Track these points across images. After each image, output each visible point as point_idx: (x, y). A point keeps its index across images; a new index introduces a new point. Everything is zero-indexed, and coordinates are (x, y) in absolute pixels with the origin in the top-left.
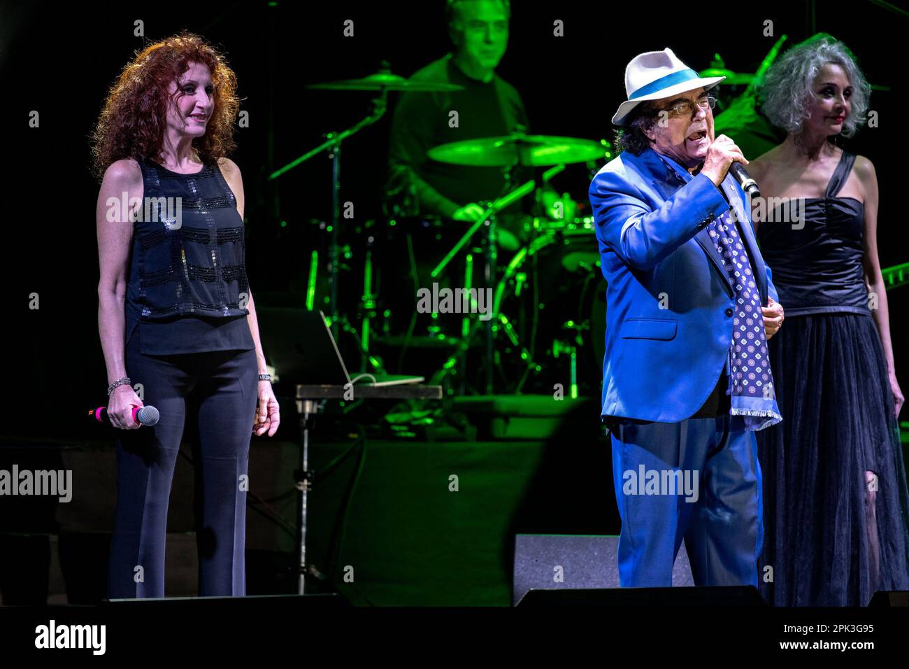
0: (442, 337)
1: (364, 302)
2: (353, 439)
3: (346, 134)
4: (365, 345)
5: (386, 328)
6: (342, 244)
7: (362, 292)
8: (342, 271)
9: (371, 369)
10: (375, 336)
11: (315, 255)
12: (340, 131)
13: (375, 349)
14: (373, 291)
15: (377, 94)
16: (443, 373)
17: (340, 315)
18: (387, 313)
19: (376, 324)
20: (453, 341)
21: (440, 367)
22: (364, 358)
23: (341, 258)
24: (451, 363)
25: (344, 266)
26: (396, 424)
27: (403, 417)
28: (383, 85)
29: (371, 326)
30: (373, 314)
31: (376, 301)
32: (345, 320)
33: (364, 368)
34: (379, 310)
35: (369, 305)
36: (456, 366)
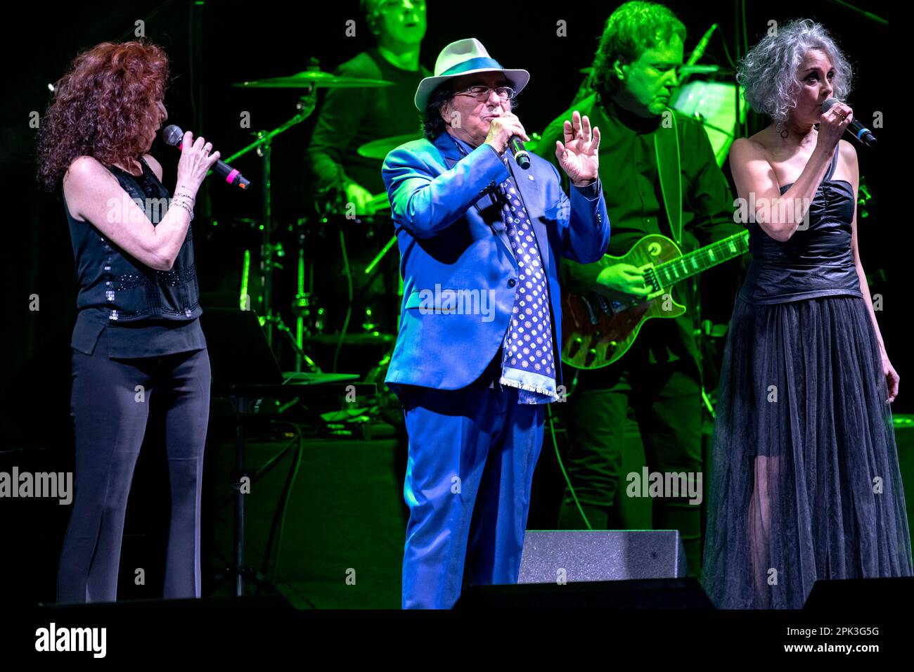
0: (376, 334)
1: (297, 301)
2: (290, 438)
3: (277, 131)
6: (274, 243)
7: (296, 292)
8: (275, 270)
9: (305, 367)
10: (309, 334)
11: (247, 254)
12: (270, 130)
13: (310, 348)
14: (306, 290)
15: (307, 91)
16: (379, 370)
17: (274, 315)
18: (321, 311)
19: (310, 322)
21: (376, 364)
22: (299, 356)
23: (275, 257)
25: (277, 265)
26: (331, 422)
27: (340, 415)
28: (312, 83)
29: (305, 324)
30: (307, 312)
31: (310, 299)
32: (278, 319)
33: (299, 366)
34: (313, 308)
35: (303, 303)
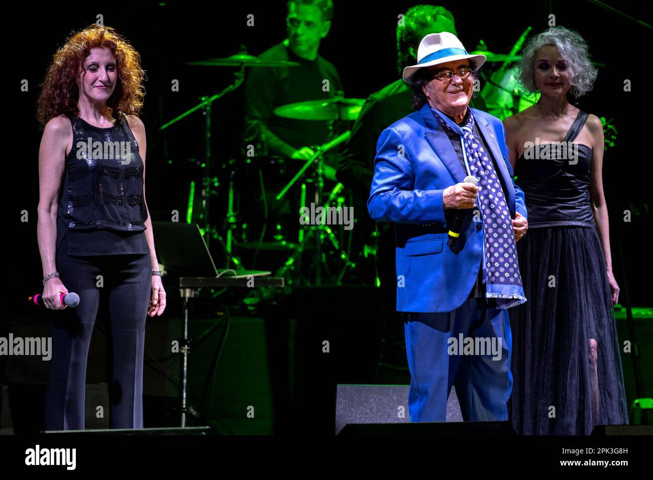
0: (284, 243)
1: (228, 218)
2: (220, 316)
3: (215, 97)
4: (229, 248)
5: (244, 236)
6: (212, 177)
7: (227, 211)
8: (212, 196)
9: (233, 266)
10: (236, 242)
11: (193, 184)
12: (211, 96)
13: (236, 252)
14: (234, 210)
15: (238, 69)
16: (285, 268)
17: (211, 228)
18: (244, 226)
19: (237, 233)
20: (292, 246)
21: (283, 264)
22: (228, 257)
23: (212, 186)
24: (290, 262)
25: (214, 192)
26: (250, 305)
27: (256, 300)
28: (242, 63)
29: (233, 234)
30: (234, 227)
31: (237, 217)
32: (214, 231)
33: (228, 265)
34: (239, 223)
35: (232, 220)
36: (294, 263)
